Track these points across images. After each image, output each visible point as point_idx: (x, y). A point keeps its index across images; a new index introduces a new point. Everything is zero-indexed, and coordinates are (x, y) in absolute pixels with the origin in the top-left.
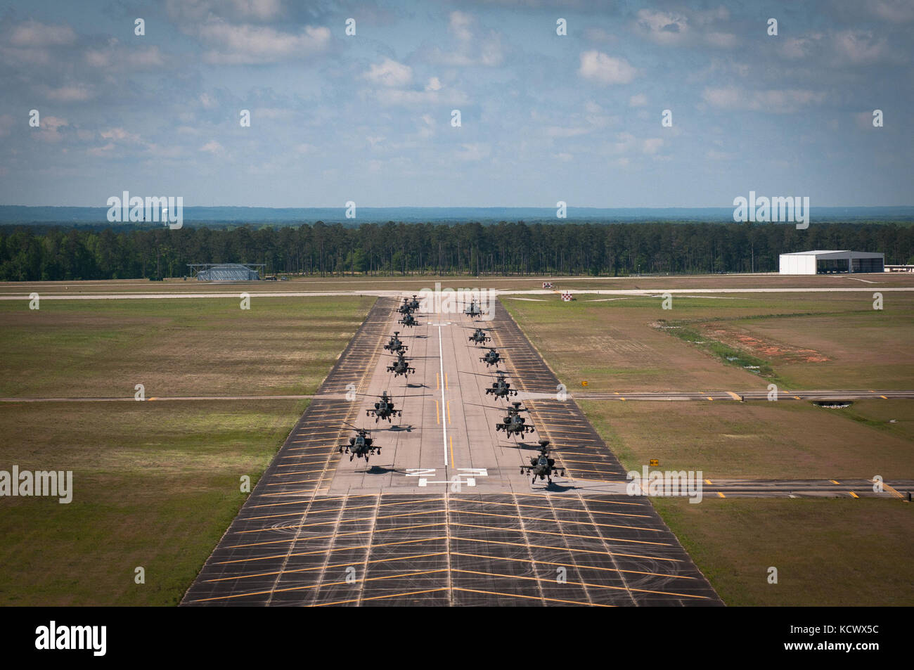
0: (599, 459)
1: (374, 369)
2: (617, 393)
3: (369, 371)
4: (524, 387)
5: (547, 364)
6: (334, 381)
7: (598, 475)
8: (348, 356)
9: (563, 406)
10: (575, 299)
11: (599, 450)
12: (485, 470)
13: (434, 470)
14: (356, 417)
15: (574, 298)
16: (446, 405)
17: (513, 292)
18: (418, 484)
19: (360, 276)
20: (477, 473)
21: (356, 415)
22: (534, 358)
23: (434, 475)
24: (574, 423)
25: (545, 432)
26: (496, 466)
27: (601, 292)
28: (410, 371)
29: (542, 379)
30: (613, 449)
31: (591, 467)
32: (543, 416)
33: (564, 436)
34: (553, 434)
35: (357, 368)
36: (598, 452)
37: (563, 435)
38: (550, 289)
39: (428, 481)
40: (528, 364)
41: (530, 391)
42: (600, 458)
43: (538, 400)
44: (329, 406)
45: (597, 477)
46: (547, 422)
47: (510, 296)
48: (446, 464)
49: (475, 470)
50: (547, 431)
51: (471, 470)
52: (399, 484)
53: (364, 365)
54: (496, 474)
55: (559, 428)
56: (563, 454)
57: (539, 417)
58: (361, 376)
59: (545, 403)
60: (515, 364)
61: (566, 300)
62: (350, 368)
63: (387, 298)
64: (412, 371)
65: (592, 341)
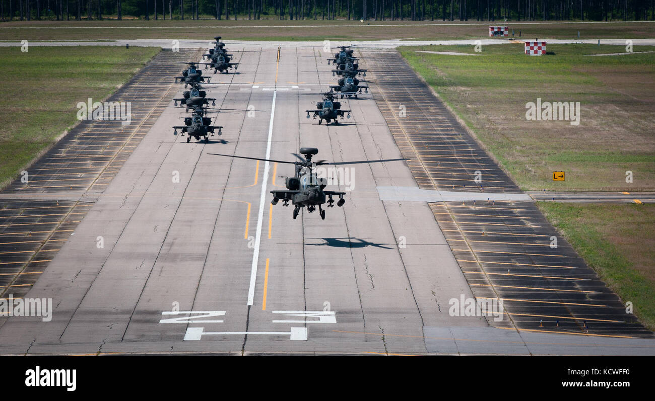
0: (580, 297)
1: (129, 155)
2: (626, 193)
3: (118, 158)
4: (434, 182)
5: (484, 146)
6: (42, 172)
7: (576, 324)
8: (80, 134)
9: (511, 213)
10: (552, 53)
11: (580, 283)
12: (333, 313)
13: (222, 313)
14: (74, 228)
17: (428, 43)
18: (183, 336)
20: (314, 319)
21: (76, 225)
22: (460, 138)
23: (222, 321)
25: (468, 253)
26: (357, 306)
27: (604, 42)
30: (610, 280)
31: (564, 311)
32: (466, 227)
33: (508, 260)
34: (485, 256)
35: (93, 153)
36: (578, 286)
37: (507, 257)
38: (503, 38)
39: (205, 331)
41: (447, 188)
42: (583, 296)
43: (460, 203)
45: (574, 327)
46: (476, 237)
47: (422, 48)
48: (250, 302)
49: (310, 314)
50: (474, 251)
51: (302, 314)
52: (143, 336)
53: (110, 148)
54: (354, 321)
55: (501, 246)
56: (503, 289)
57: (460, 231)
58: (101, 164)
59: (472, 208)
60: (419, 148)
61: (532, 53)
62: (82, 153)
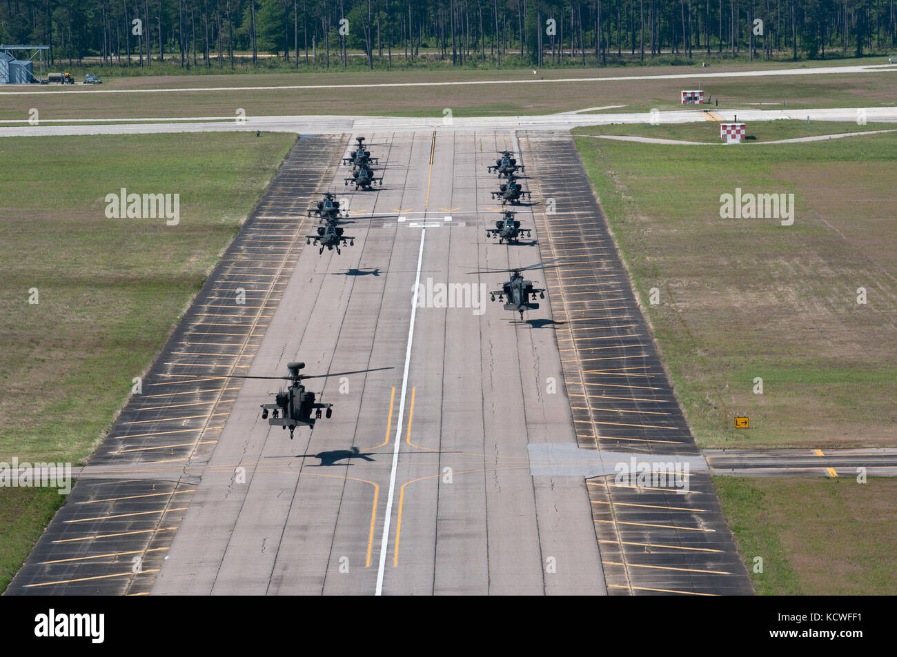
2: (819, 453)
4: (595, 432)
6: (141, 416)
8: (191, 329)
10: (753, 137)
14: (170, 544)
15: (751, 133)
16: (396, 498)
19: (272, 66)
22: (632, 331)
24: (702, 559)
28: (319, 412)
29: (643, 405)
32: (627, 533)
35: (205, 371)
38: (696, 108)
40: (614, 352)
41: (610, 445)
44: (111, 502)
46: (637, 556)
53: (224, 360)
55: (666, 576)
57: (619, 541)
58: (211, 397)
60: (583, 354)
63: (317, 141)
64: (324, 411)
65: (776, 274)
